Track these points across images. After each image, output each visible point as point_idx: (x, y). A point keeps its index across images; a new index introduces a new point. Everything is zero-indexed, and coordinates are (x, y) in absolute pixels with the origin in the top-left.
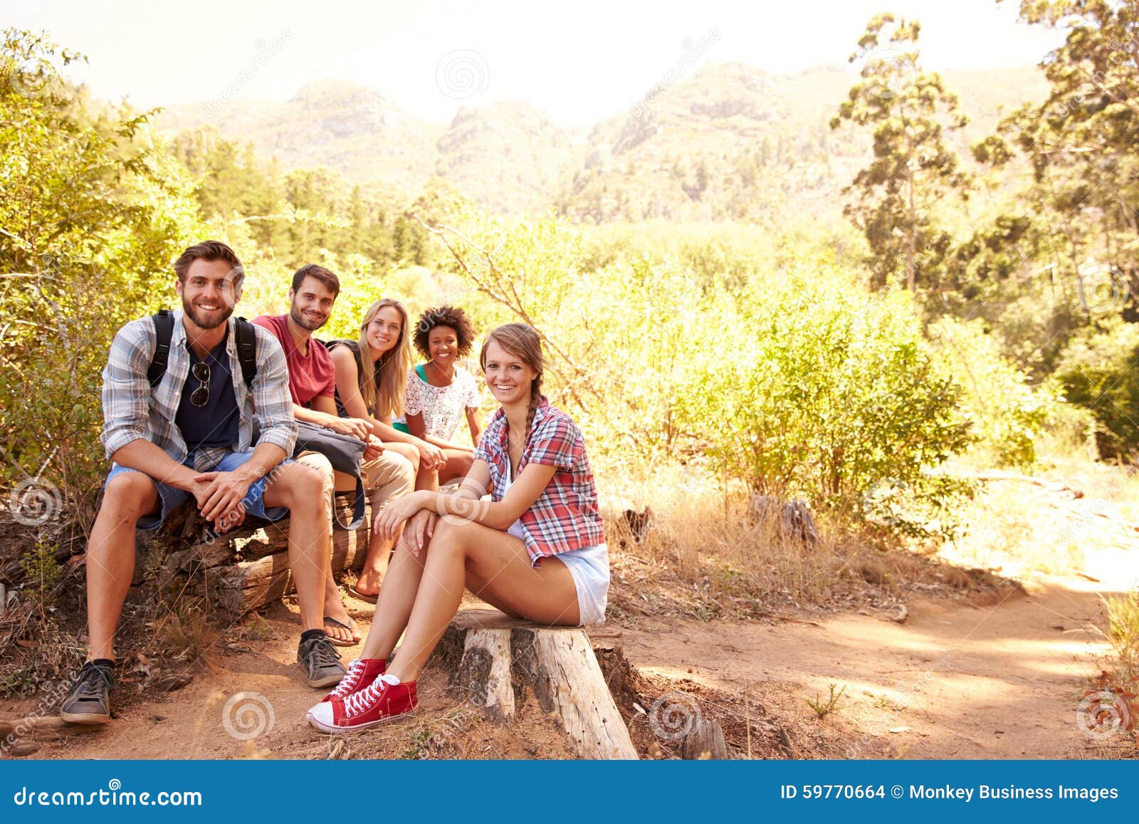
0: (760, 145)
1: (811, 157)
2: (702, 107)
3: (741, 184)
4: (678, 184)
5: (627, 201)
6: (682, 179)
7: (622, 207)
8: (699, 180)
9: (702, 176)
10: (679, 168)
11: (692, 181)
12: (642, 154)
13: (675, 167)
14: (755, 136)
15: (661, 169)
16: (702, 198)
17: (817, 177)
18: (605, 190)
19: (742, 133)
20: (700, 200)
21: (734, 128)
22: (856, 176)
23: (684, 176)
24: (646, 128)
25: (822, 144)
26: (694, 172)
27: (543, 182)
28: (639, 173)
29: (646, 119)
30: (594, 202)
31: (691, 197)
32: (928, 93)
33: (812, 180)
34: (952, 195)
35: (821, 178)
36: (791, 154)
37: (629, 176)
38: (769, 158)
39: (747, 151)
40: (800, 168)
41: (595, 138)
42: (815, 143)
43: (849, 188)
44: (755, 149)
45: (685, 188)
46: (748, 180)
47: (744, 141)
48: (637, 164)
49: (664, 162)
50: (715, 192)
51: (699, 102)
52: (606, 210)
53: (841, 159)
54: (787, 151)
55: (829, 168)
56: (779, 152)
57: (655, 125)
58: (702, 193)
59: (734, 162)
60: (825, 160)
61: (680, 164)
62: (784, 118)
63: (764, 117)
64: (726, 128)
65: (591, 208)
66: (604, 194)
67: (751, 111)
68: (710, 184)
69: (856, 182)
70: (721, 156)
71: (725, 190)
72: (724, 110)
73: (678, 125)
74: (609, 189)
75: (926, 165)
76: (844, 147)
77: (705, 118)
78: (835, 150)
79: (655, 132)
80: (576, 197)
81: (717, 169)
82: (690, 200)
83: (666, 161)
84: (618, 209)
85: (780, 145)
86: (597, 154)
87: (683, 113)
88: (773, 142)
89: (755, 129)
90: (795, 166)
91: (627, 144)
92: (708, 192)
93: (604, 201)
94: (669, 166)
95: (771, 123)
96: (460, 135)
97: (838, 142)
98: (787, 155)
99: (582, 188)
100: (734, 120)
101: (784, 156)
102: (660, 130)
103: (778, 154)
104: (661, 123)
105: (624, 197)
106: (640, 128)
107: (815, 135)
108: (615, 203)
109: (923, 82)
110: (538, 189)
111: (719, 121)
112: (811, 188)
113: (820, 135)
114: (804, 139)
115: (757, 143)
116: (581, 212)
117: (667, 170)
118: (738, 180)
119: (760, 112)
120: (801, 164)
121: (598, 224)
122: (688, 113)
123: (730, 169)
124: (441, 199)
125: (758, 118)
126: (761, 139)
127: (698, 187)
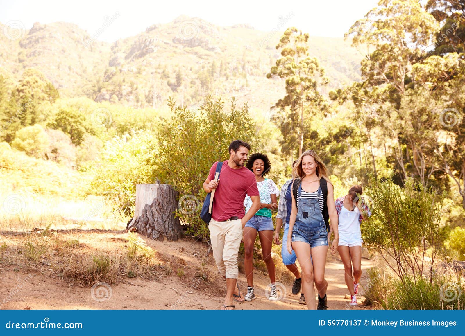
0: (211, 65)
1: (238, 74)
2: (179, 41)
3: (200, 85)
4: (165, 82)
5: (137, 89)
6: (168, 79)
7: (133, 92)
8: (177, 81)
9: (179, 78)
10: (166, 73)
11: (173, 81)
12: (145, 62)
13: (164, 72)
14: (208, 59)
15: (156, 72)
16: (179, 91)
17: (241, 85)
18: (124, 81)
19: (200, 57)
20: (177, 92)
21: (196, 53)
22: (277, 102)
23: (168, 77)
24: (148, 48)
25: (243, 68)
26: (174, 75)
27: (84, 71)
28: (144, 73)
29: (148, 43)
30: (118, 88)
31: (172, 89)
32: (311, 66)
33: (238, 87)
34: (320, 114)
35: (243, 86)
36: (228, 71)
37: (138, 75)
38: (215, 72)
39: (203, 67)
40: (231, 79)
41: (115, 49)
42: (240, 67)
43: (274, 107)
44: (207, 67)
45: (169, 84)
46: (203, 83)
47: (201, 61)
48: (142, 68)
49: (158, 68)
50: (186, 88)
51: (178, 37)
52: (124, 93)
53: (252, 77)
54: (225, 70)
55: (247, 81)
56: (221, 70)
57: (153, 47)
58: (177, 88)
59: (197, 72)
60: (245, 77)
61: (167, 70)
62: (223, 51)
63: (212, 49)
64: (192, 53)
65: (116, 90)
66: (123, 84)
67: (206, 45)
68: (183, 83)
69: (277, 105)
70: (189, 68)
71: (191, 87)
72: (191, 43)
73: (165, 48)
74: (126, 80)
75: (309, 99)
76: (254, 70)
77: (180, 46)
78: (250, 72)
79: (153, 51)
80: (107, 83)
81: (187, 75)
82: (172, 91)
83: (159, 67)
84: (131, 92)
85: (221, 66)
86: (116, 59)
87: (168, 42)
88: (218, 64)
89: (208, 55)
90: (229, 78)
91: (136, 56)
92: (182, 87)
93: (123, 87)
94: (161, 71)
95: (216, 53)
96: (34, 38)
97: (252, 67)
98: (225, 72)
99: (110, 78)
100: (196, 49)
101: (223, 72)
102: (155, 50)
103: (220, 71)
104: (156, 46)
105: (135, 86)
106: (144, 48)
107: (240, 63)
108: (130, 89)
109: (309, 61)
110: (80, 75)
111: (188, 49)
112: (238, 91)
113: (243, 63)
114: (234, 64)
115: (209, 63)
116: (109, 92)
117: (159, 73)
118: (198, 82)
119: (210, 46)
120: (232, 78)
121: (119, 100)
122: (171, 42)
123: (194, 76)
124: (39, 83)
125: (209, 49)
126: (211, 61)
127: (176, 84)
